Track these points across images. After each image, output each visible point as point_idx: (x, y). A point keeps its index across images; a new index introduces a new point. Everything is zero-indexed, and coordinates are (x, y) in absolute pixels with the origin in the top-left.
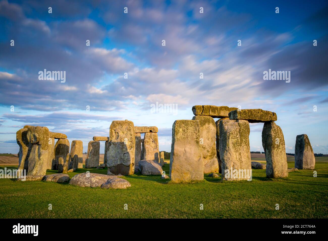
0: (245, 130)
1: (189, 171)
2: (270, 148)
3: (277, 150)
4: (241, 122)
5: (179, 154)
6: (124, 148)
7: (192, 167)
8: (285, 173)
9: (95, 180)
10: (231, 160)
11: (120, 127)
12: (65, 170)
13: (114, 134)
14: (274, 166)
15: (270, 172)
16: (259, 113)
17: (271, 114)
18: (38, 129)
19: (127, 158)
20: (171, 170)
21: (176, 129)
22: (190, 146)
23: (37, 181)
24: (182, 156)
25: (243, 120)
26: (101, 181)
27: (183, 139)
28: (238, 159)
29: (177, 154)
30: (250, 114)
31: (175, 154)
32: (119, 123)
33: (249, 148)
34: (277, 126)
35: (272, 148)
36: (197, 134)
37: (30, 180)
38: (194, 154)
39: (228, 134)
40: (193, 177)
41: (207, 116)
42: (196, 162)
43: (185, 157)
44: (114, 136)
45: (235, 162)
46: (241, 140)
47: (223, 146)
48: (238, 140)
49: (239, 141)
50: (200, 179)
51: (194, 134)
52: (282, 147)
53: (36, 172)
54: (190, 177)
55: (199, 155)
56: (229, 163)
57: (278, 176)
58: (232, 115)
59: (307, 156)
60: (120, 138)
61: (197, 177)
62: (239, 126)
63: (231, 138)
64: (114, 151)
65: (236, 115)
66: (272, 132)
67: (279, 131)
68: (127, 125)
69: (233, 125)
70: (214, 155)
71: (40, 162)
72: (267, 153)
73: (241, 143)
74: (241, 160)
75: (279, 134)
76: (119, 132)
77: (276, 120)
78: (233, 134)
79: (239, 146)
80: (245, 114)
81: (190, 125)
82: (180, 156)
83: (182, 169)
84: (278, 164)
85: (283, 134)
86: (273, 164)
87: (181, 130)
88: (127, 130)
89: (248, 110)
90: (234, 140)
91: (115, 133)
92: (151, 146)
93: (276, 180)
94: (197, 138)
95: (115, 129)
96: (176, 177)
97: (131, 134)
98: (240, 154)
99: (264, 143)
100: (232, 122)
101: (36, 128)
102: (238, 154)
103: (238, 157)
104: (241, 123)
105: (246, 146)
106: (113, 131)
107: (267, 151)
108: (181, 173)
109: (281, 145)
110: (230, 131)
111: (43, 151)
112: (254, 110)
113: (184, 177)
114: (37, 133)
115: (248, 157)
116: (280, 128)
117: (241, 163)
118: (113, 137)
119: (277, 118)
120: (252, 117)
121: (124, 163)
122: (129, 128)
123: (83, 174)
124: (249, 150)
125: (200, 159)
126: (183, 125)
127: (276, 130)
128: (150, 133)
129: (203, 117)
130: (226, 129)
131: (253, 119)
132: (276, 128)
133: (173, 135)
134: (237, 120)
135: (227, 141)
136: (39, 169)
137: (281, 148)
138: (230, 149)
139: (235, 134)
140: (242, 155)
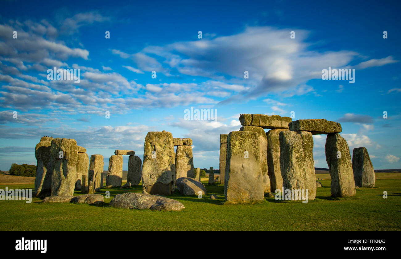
0: (309, 142)
1: (247, 190)
2: (336, 163)
3: (344, 166)
4: (304, 133)
5: (236, 170)
6: (162, 163)
7: (251, 185)
8: (353, 191)
9: (142, 201)
10: (294, 177)
11: (157, 139)
12: (91, 190)
13: (150, 147)
14: (340, 183)
15: (336, 190)
16: (323, 123)
17: (335, 125)
18: (65, 142)
19: (165, 175)
20: (227, 189)
21: (232, 142)
22: (248, 161)
23: (66, 202)
24: (239, 172)
25: (306, 132)
26: (149, 202)
27: (240, 153)
28: (302, 176)
29: (233, 170)
30: (313, 125)
31: (231, 170)
32: (157, 135)
33: (313, 163)
34: (342, 138)
35: (338, 163)
36: (256, 148)
37: (58, 202)
38: (253, 170)
39: (291, 147)
40: (252, 196)
41: (257, 127)
42: (256, 179)
43: (243, 174)
44: (151, 150)
45: (299, 179)
46: (305, 154)
47: (285, 161)
48: (301, 154)
49: (303, 155)
50: (260, 199)
51: (252, 147)
52: (348, 161)
53: (63, 193)
54: (248, 197)
55: (258, 171)
56: (292, 180)
57: (346, 195)
58: (293, 126)
59: (366, 172)
60: (158, 152)
61: (257, 197)
62: (302, 138)
63: (294, 152)
64: (150, 168)
65: (298, 125)
66: (338, 145)
67: (345, 144)
68: (165, 137)
69: (295, 137)
70: (265, 171)
71: (67, 180)
72: (332, 168)
73: (305, 158)
74: (306, 177)
75: (344, 147)
76: (156, 145)
77: (341, 131)
78: (297, 147)
79: (302, 161)
80: (308, 125)
81: (248, 137)
82: (237, 172)
83: (239, 187)
84: (345, 181)
85: (348, 148)
86: (340, 181)
87: (237, 143)
88: (165, 143)
89: (311, 121)
90: (298, 155)
91: (152, 146)
92: (185, 162)
93: (344, 199)
94: (256, 152)
95: (151, 141)
96: (233, 197)
97: (170, 147)
98: (304, 170)
99: (329, 158)
100: (293, 133)
101: (62, 140)
102: (301, 170)
103: (302, 173)
104: (304, 135)
105: (310, 161)
106: (149, 143)
107: (332, 166)
108: (239, 193)
109: (347, 160)
110: (293, 144)
111: (70, 167)
112: (318, 120)
113: (242, 196)
114: (64, 146)
115: (312, 173)
116: (345, 141)
117: (305, 180)
118: (149, 150)
119: (341, 129)
120: (315, 128)
121: (162, 181)
122: (168, 141)
123: (127, 194)
124: (313, 165)
125: (259, 176)
126: (240, 137)
127: (342, 142)
128: (183, 146)
129: (253, 128)
130: (288, 141)
131: (317, 131)
132: (341, 140)
133: (228, 149)
134: (299, 132)
135: (290, 155)
136: (65, 189)
137: (347, 163)
138: (293, 164)
139: (298, 147)
140: (306, 171)
